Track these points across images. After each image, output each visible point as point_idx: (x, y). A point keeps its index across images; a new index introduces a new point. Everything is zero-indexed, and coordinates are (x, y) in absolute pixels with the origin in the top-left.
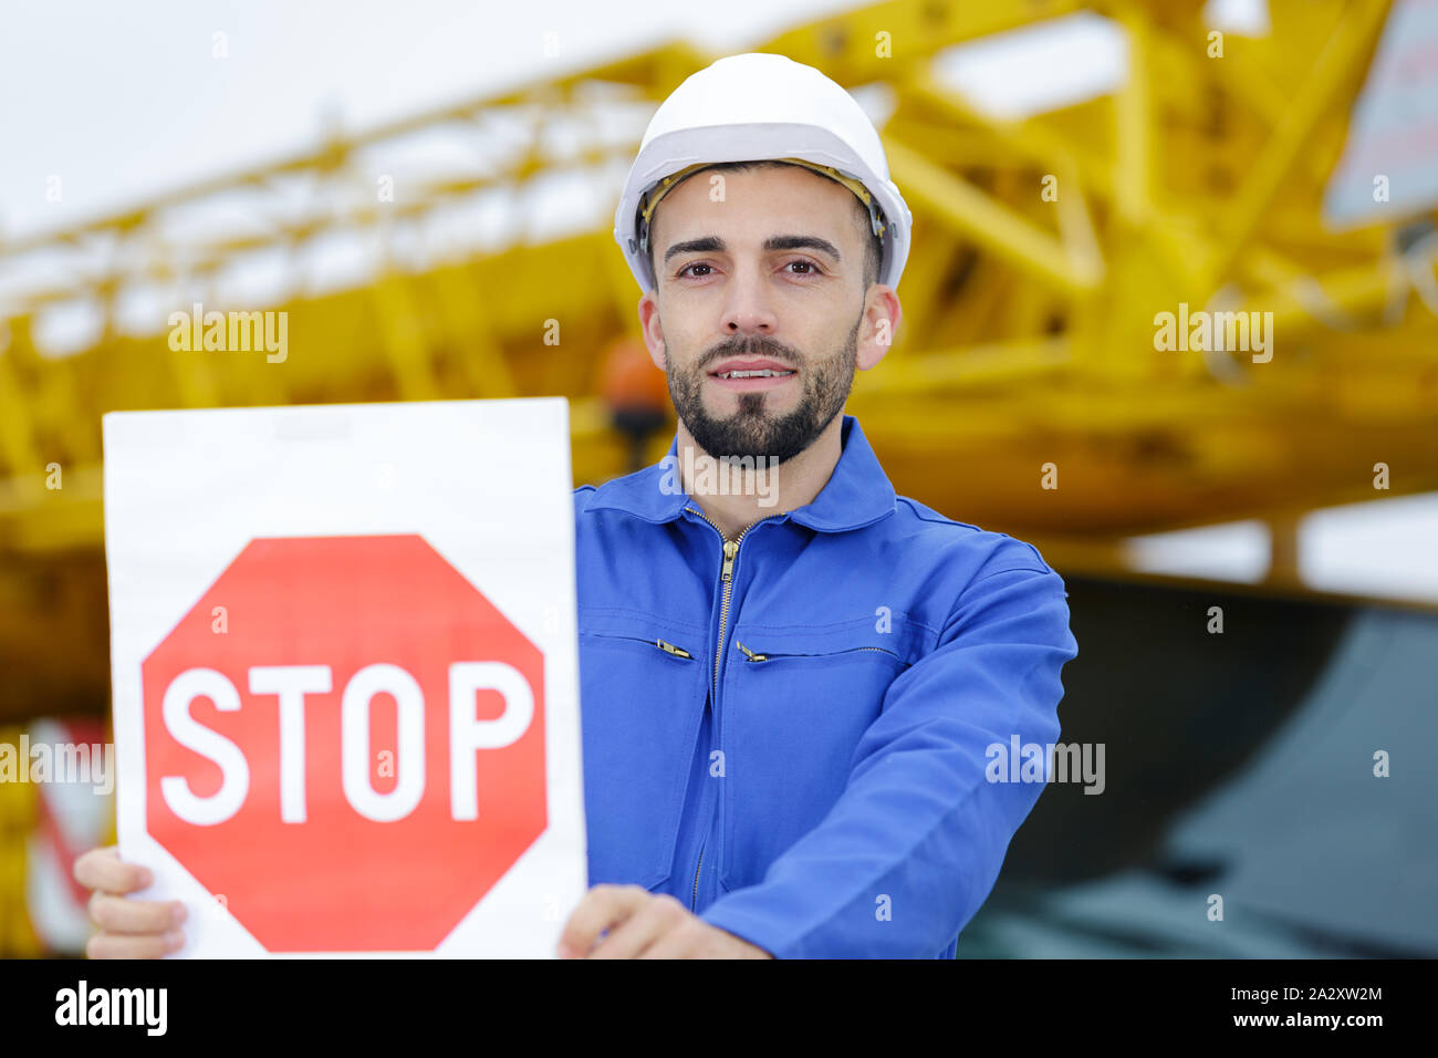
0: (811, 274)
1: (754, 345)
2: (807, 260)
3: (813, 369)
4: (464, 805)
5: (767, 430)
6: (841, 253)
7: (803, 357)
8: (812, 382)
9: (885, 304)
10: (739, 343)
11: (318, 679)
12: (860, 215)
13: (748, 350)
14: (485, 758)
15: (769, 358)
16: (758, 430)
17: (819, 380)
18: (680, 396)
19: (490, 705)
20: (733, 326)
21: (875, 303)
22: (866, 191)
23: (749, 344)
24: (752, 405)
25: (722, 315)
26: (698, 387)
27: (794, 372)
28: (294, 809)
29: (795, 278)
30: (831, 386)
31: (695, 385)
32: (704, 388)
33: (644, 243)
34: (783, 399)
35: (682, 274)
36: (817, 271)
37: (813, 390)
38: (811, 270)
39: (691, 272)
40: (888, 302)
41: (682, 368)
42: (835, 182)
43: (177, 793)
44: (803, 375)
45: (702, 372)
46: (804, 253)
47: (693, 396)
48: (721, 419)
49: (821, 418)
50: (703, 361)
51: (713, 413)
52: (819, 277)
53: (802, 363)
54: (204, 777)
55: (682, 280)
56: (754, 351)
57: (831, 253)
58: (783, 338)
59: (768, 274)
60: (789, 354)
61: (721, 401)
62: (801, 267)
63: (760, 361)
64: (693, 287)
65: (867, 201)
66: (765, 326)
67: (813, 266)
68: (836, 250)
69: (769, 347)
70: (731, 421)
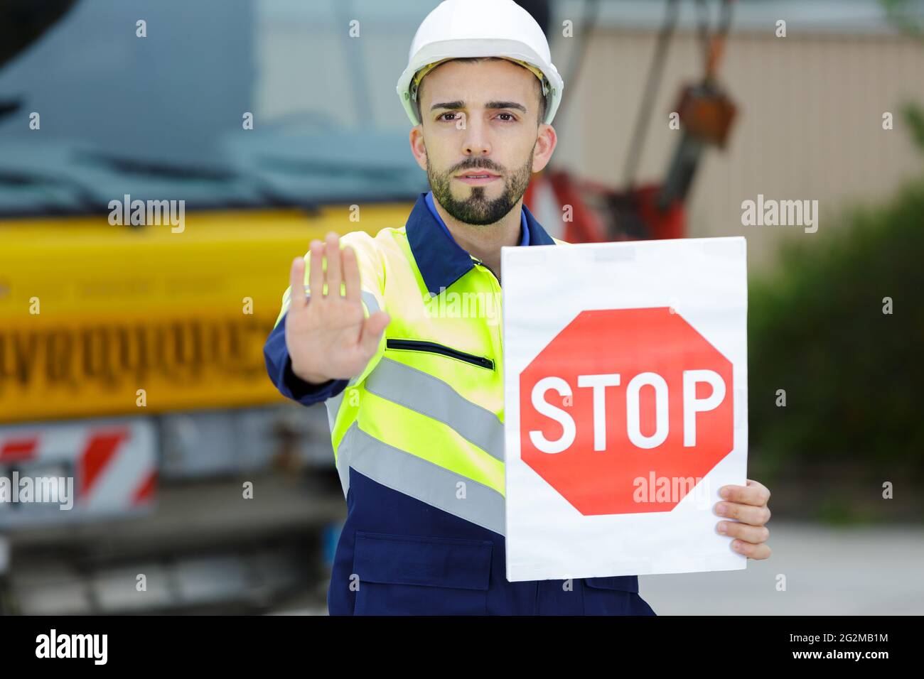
0: (511, 121)
1: (479, 161)
2: (510, 113)
3: (510, 175)
4: (690, 440)
5: (486, 208)
6: (526, 107)
7: (505, 168)
8: (510, 182)
9: (548, 135)
10: (472, 161)
11: (614, 380)
12: (537, 85)
13: (477, 165)
14: (699, 415)
15: (487, 170)
16: (481, 209)
17: (514, 181)
18: (437, 188)
19: (704, 390)
20: (469, 151)
21: (542, 135)
22: (540, 72)
23: (477, 161)
24: (478, 193)
25: (462, 144)
26: (448, 184)
27: (500, 176)
28: (600, 444)
29: (502, 122)
30: (520, 184)
31: (446, 183)
32: (451, 184)
33: (414, 97)
34: (494, 190)
35: (439, 118)
36: (514, 119)
37: (510, 186)
38: (511, 118)
39: (444, 118)
40: (549, 134)
41: (440, 173)
42: (524, 68)
43: (537, 438)
44: (505, 178)
45: (452, 175)
46: (508, 110)
47: (445, 188)
48: (461, 201)
49: (514, 200)
50: (452, 170)
51: (457, 197)
52: (515, 122)
53: (505, 172)
54: (552, 431)
55: (439, 122)
56: (480, 166)
57: (521, 110)
58: (494, 158)
59: (487, 120)
60: (497, 167)
61: (461, 191)
62: (505, 117)
63: (483, 172)
64: (446, 127)
65: (540, 77)
66: (485, 151)
67: (513, 117)
68: (523, 107)
69: (487, 163)
70: (467, 203)
